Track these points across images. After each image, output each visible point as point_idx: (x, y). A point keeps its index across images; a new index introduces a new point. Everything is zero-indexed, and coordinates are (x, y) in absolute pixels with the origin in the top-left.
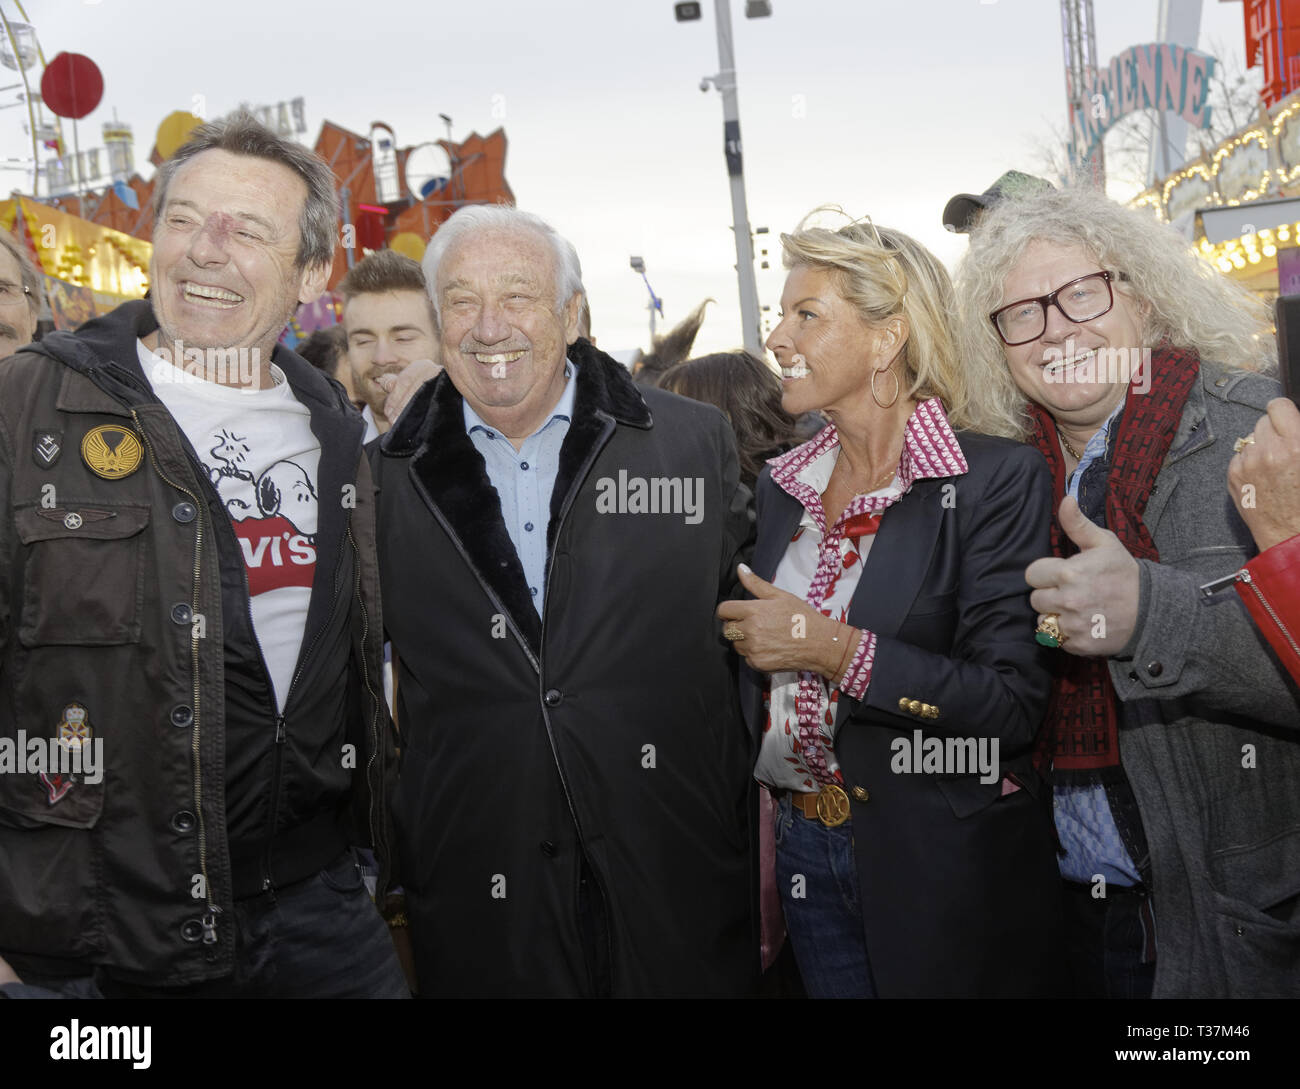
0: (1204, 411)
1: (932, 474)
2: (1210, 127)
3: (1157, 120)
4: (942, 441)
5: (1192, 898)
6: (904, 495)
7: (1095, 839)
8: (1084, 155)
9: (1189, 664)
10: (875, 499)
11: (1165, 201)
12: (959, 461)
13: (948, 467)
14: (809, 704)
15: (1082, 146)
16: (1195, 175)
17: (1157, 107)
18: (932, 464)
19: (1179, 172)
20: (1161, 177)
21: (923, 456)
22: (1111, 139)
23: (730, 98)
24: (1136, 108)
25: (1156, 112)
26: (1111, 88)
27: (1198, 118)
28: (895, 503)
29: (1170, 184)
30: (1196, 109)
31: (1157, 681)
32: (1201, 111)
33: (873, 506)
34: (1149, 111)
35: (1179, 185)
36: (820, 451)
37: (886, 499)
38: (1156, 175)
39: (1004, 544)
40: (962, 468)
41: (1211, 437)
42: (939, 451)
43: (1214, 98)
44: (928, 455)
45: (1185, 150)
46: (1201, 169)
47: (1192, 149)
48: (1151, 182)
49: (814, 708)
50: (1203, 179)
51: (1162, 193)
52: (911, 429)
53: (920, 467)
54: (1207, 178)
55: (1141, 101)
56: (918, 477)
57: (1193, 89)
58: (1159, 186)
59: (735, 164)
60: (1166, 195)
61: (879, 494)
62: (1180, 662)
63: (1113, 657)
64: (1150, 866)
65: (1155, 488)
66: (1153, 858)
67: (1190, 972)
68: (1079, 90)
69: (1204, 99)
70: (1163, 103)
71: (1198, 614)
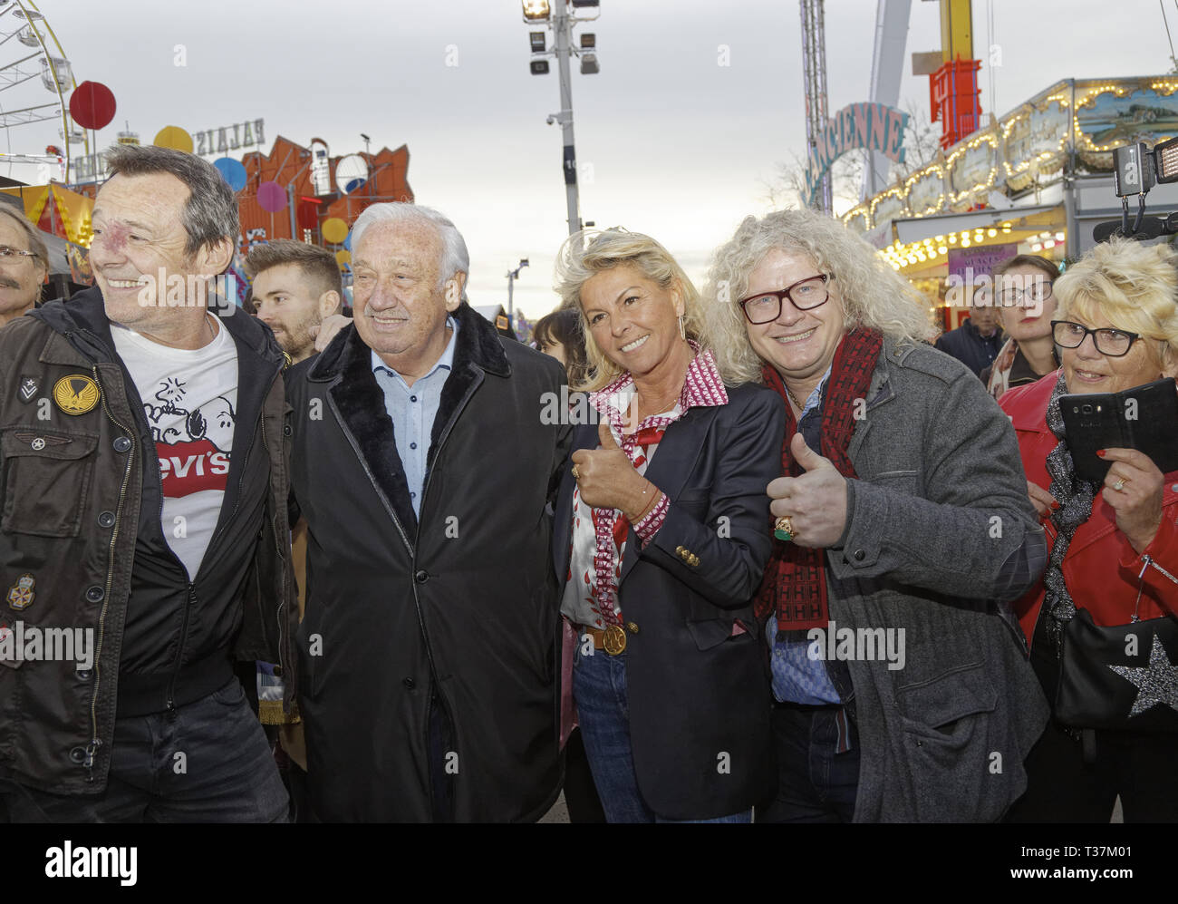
0: (887, 376)
1: (702, 403)
2: (905, 163)
3: (868, 157)
4: (712, 381)
5: (885, 722)
6: (681, 416)
7: (807, 679)
8: (817, 178)
9: (884, 551)
10: (661, 419)
11: (872, 213)
12: (722, 396)
13: (714, 400)
14: (605, 563)
15: (816, 172)
16: (893, 195)
17: (868, 147)
18: (704, 397)
19: (882, 193)
20: (870, 196)
21: (698, 391)
22: (837, 167)
23: (568, 129)
24: (853, 147)
25: (868, 152)
26: (836, 133)
27: (896, 156)
28: (674, 422)
29: (876, 200)
30: (895, 150)
31: (861, 563)
32: (899, 151)
33: (659, 423)
34: (863, 150)
35: (882, 202)
36: (624, 384)
37: (669, 419)
38: (866, 195)
39: (746, 458)
40: (725, 400)
41: (893, 394)
42: (710, 388)
43: (908, 142)
44: (701, 390)
45: (887, 177)
46: (897, 191)
47: (892, 177)
48: (863, 199)
49: (608, 565)
50: (898, 199)
51: (870, 207)
52: (691, 371)
53: (695, 398)
54: (901, 198)
55: (857, 142)
56: (692, 405)
57: (893, 136)
58: (868, 202)
59: (570, 177)
60: (873, 209)
61: (664, 416)
62: (878, 550)
63: (831, 548)
64: (854, 699)
65: (855, 430)
66: (857, 694)
67: (884, 775)
68: (815, 133)
69: (900, 143)
70: (872, 144)
71: (889, 515)
